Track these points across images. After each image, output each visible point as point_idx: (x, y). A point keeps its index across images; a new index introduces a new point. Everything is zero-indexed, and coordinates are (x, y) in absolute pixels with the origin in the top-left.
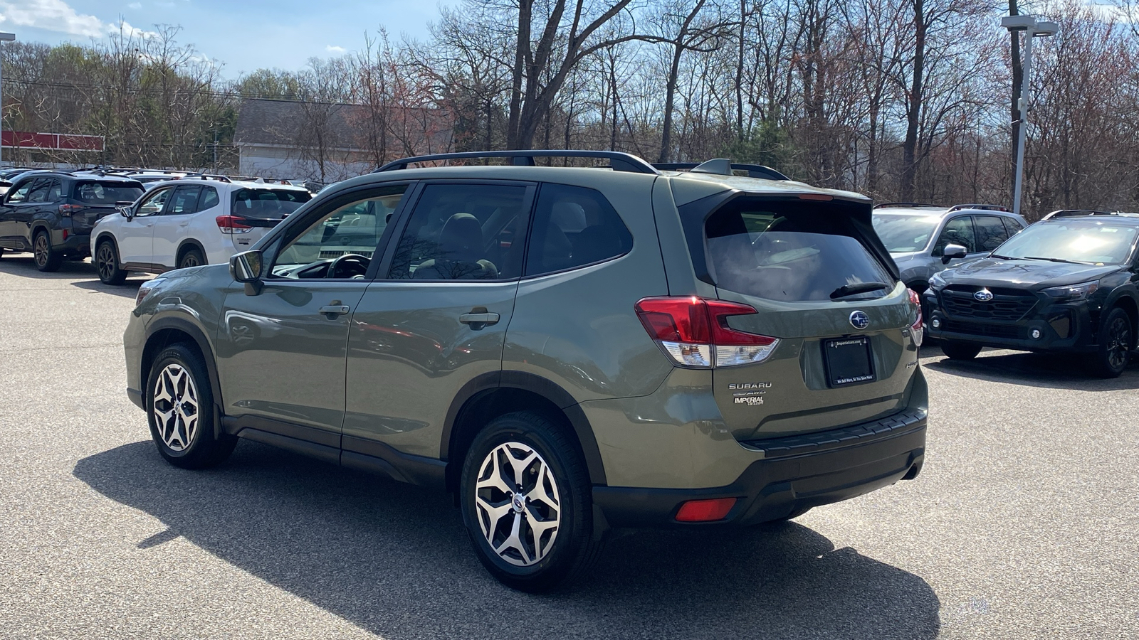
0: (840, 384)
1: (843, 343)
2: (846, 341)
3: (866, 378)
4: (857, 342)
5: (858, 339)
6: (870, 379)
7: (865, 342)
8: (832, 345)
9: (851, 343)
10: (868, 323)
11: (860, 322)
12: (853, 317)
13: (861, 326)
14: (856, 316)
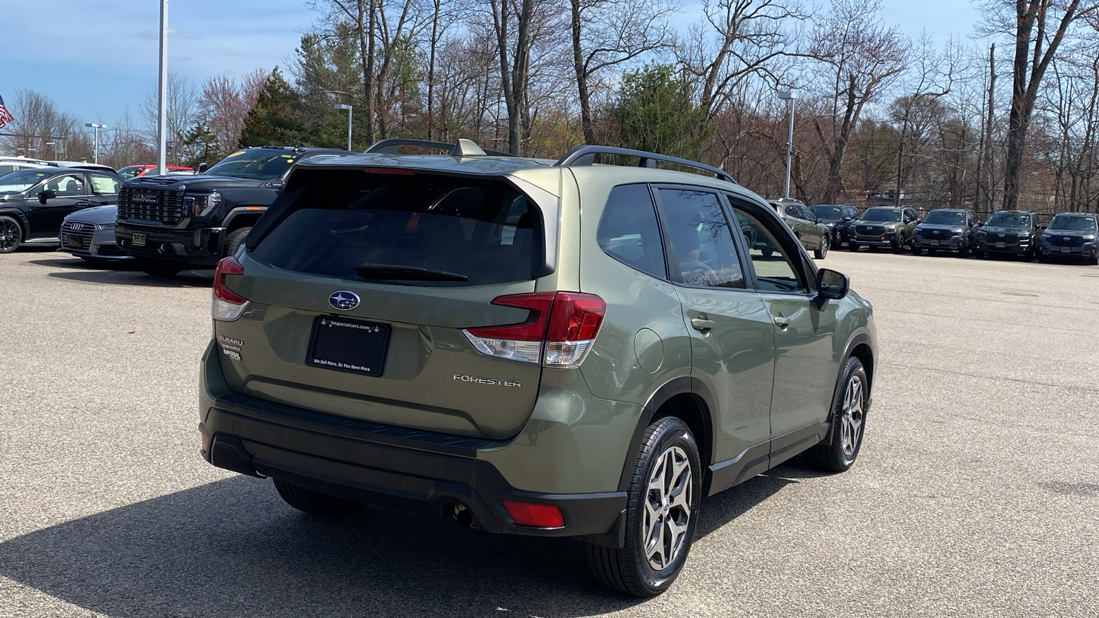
0: (317, 363)
1: (341, 324)
2: (347, 323)
3: (359, 368)
4: (364, 328)
5: (365, 325)
6: (367, 371)
7: (377, 330)
8: (324, 323)
9: (353, 326)
10: (355, 305)
11: (341, 302)
12: (334, 296)
13: (341, 307)
14: (337, 295)
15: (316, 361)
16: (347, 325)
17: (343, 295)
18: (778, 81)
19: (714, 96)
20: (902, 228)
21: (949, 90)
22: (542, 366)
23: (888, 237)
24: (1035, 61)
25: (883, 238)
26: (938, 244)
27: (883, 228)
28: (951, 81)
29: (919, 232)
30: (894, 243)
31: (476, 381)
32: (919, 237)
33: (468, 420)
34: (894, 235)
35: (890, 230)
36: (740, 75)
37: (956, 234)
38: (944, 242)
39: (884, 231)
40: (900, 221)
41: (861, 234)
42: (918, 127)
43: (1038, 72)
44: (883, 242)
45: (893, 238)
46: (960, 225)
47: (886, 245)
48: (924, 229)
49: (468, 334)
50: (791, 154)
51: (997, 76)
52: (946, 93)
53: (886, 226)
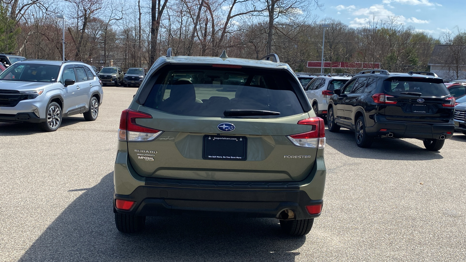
0: (211, 158)
1: (220, 138)
2: (224, 137)
3: (235, 158)
4: (233, 139)
5: (234, 138)
6: (240, 159)
7: (241, 140)
8: (210, 138)
9: (227, 139)
10: (233, 129)
11: (226, 128)
12: (220, 125)
13: (226, 130)
14: (223, 125)
15: (209, 157)
16: (224, 139)
17: (226, 125)
18: (47, 9)
19: (17, 14)
20: (118, 76)
21: (122, 18)
22: (317, 149)
23: (114, 80)
24: (159, 8)
25: (111, 80)
26: (134, 82)
27: (111, 76)
28: (123, 14)
29: (126, 78)
30: (116, 82)
31: (293, 157)
32: (126, 80)
33: (288, 175)
34: (116, 79)
35: (114, 77)
36: (29, 5)
37: (141, 78)
38: (136, 82)
39: (112, 77)
40: (117, 73)
41: (102, 79)
42: (95, 32)
43: (160, 13)
44: (112, 82)
45: (115, 80)
46: (141, 74)
47: (113, 83)
48: (128, 76)
49: (290, 138)
50: (64, 43)
51: (141, 13)
52: (121, 19)
53: (112, 75)
